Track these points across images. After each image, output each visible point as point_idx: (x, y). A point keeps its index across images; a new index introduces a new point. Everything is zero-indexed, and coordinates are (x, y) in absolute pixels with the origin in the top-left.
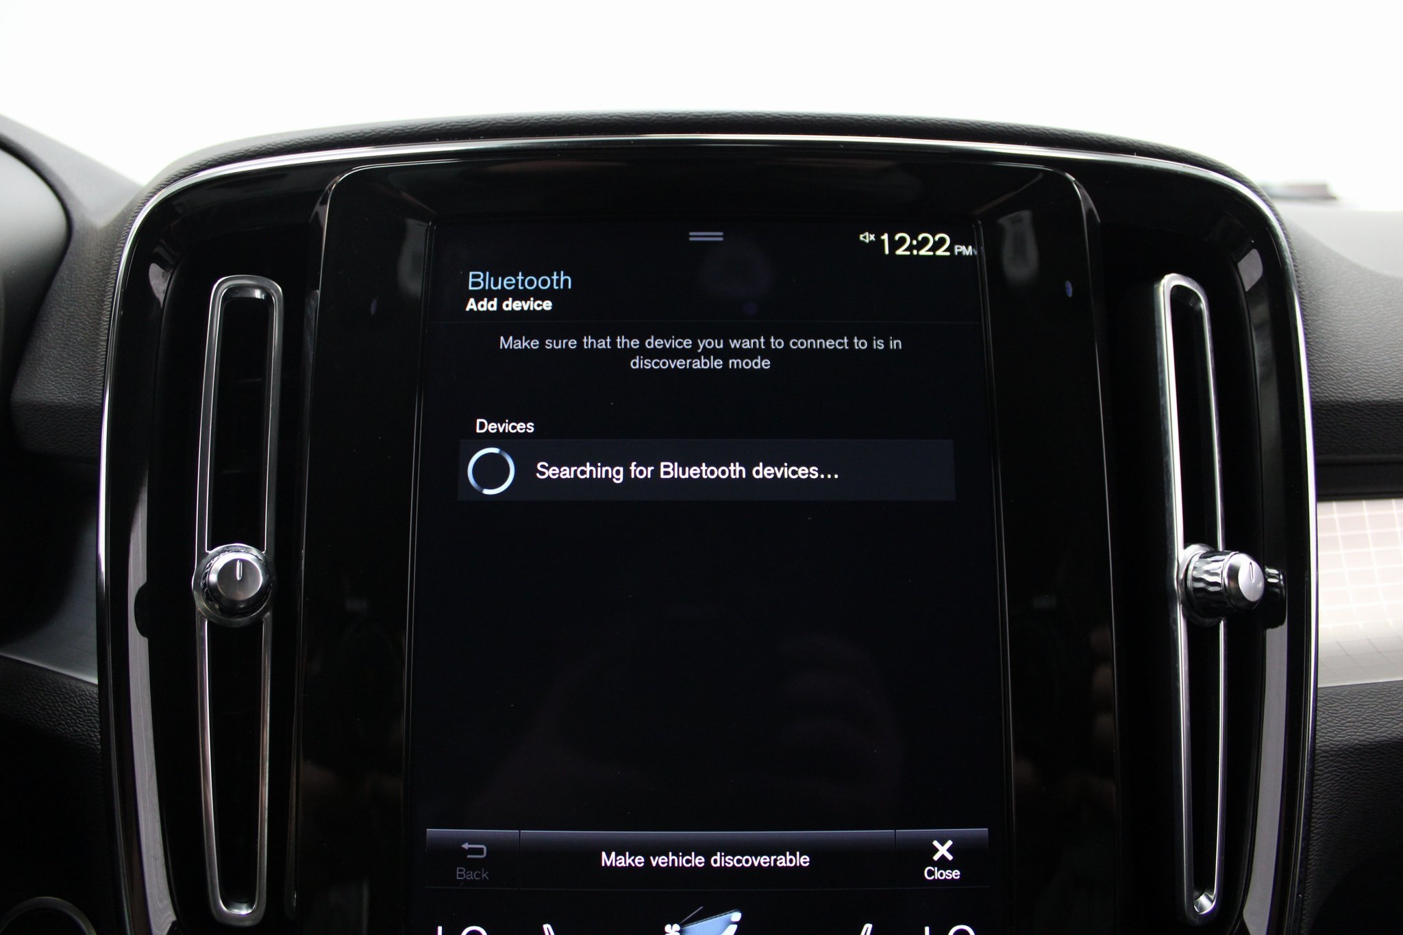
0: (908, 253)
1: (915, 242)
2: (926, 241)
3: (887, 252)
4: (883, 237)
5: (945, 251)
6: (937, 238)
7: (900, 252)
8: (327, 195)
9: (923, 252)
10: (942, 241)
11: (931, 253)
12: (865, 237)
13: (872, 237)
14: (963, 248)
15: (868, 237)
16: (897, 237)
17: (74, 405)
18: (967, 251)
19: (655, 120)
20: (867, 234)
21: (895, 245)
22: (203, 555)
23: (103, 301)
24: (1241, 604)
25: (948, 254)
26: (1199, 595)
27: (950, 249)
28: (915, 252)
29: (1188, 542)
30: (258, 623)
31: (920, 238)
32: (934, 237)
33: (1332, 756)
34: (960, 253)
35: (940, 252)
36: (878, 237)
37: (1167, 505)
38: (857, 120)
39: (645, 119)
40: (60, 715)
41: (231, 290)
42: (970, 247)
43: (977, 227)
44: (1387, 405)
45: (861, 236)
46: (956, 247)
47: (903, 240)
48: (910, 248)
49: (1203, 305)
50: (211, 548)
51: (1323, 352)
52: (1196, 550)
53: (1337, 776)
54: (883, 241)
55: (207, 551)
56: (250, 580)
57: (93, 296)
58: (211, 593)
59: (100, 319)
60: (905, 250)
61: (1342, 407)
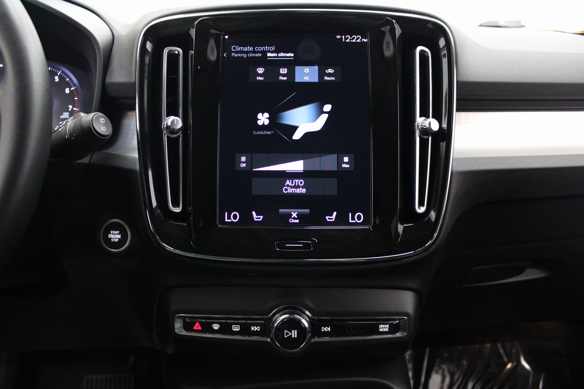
0: (349, 41)
1: (351, 38)
2: (354, 38)
3: (344, 41)
4: (343, 37)
5: (360, 40)
6: (357, 37)
7: (347, 41)
8: (194, 26)
9: (353, 41)
10: (359, 38)
11: (356, 41)
12: (338, 37)
13: (340, 37)
14: (364, 40)
15: (339, 37)
16: (346, 37)
17: (126, 82)
18: (365, 40)
19: (282, 5)
20: (338, 36)
21: (346, 39)
22: (164, 119)
23: (133, 54)
24: (433, 132)
25: (360, 41)
26: (422, 129)
27: (361, 40)
28: (351, 41)
29: (420, 116)
30: (179, 137)
31: (353, 37)
32: (356, 37)
33: (458, 173)
34: (363, 41)
35: (358, 41)
36: (341, 37)
37: (415, 107)
38: (336, 5)
39: (279, 5)
40: (125, 163)
41: (170, 51)
42: (366, 39)
43: (368, 34)
44: (480, 83)
45: (337, 37)
46: (362, 39)
47: (348, 38)
48: (350, 40)
49: (430, 55)
50: (167, 117)
51: (463, 68)
52: (423, 118)
53: (459, 179)
54: (343, 38)
55: (166, 118)
56: (178, 123)
57: (129, 53)
58: (168, 127)
59: (132, 59)
60: (349, 40)
61: (467, 83)
